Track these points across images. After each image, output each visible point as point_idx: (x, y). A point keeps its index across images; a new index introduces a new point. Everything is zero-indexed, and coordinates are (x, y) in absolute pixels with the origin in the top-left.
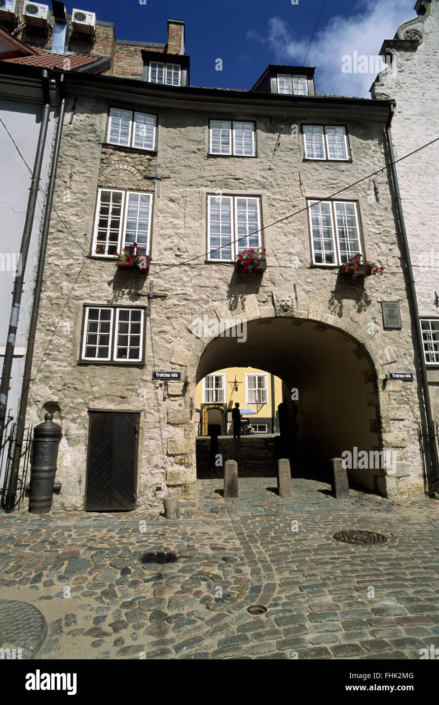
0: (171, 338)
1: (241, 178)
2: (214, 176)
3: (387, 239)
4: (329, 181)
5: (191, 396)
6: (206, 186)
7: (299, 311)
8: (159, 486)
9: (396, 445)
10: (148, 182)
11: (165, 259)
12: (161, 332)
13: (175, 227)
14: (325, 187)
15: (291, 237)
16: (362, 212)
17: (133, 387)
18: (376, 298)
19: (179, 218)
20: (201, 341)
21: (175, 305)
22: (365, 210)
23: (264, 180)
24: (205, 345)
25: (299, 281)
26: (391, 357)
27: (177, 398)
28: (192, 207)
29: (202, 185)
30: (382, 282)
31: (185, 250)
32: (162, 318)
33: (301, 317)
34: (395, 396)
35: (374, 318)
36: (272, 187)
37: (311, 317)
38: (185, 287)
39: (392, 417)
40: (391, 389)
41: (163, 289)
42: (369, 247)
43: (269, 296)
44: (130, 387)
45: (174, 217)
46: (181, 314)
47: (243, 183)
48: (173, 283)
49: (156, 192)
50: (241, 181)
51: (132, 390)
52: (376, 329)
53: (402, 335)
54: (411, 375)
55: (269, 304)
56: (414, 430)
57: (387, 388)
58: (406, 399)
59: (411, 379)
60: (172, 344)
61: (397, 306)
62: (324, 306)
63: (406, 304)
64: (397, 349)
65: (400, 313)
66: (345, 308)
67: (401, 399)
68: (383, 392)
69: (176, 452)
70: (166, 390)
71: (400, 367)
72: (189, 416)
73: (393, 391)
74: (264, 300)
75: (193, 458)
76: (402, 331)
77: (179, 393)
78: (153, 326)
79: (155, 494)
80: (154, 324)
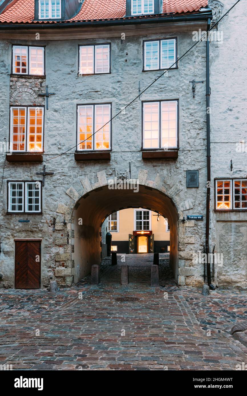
0: (56, 198)
1: (99, 90)
2: (82, 91)
3: (196, 126)
4: (159, 86)
5: (67, 230)
6: (77, 99)
8: (51, 277)
9: (187, 258)
10: (41, 99)
11: (51, 151)
12: (51, 195)
13: (58, 129)
14: (156, 91)
15: (130, 130)
16: (180, 108)
17: (37, 226)
18: (183, 168)
19: (60, 123)
20: (73, 200)
21: (58, 179)
22: (183, 106)
23: (115, 91)
24: (76, 202)
25: (132, 160)
26: (190, 206)
27: (61, 232)
28: (68, 115)
29: (74, 98)
30: (189, 157)
31: (63, 145)
32: (51, 187)
34: (190, 229)
35: (180, 181)
36: (120, 95)
38: (64, 168)
39: (186, 242)
40: (187, 226)
41: (51, 170)
42: (183, 133)
43: (113, 171)
44: (35, 226)
45: (57, 123)
46: (62, 184)
47: (100, 94)
48: (57, 166)
49: (46, 106)
50: (99, 93)
51: (36, 228)
52: (181, 189)
53: (199, 192)
54: (202, 217)
55: (113, 176)
56: (200, 250)
57: (185, 225)
58: (197, 232)
59: (201, 219)
60: (57, 202)
61: (197, 173)
62: (148, 175)
63: (204, 171)
64: (194, 201)
65: (198, 177)
66: (161, 176)
67: (194, 232)
68: (182, 227)
69: (60, 260)
70: (54, 227)
71: (195, 212)
72: (66, 241)
73: (189, 227)
74: (110, 174)
75: (69, 263)
76: (199, 189)
77: (61, 229)
78: (46, 192)
79: (49, 281)
80: (47, 191)
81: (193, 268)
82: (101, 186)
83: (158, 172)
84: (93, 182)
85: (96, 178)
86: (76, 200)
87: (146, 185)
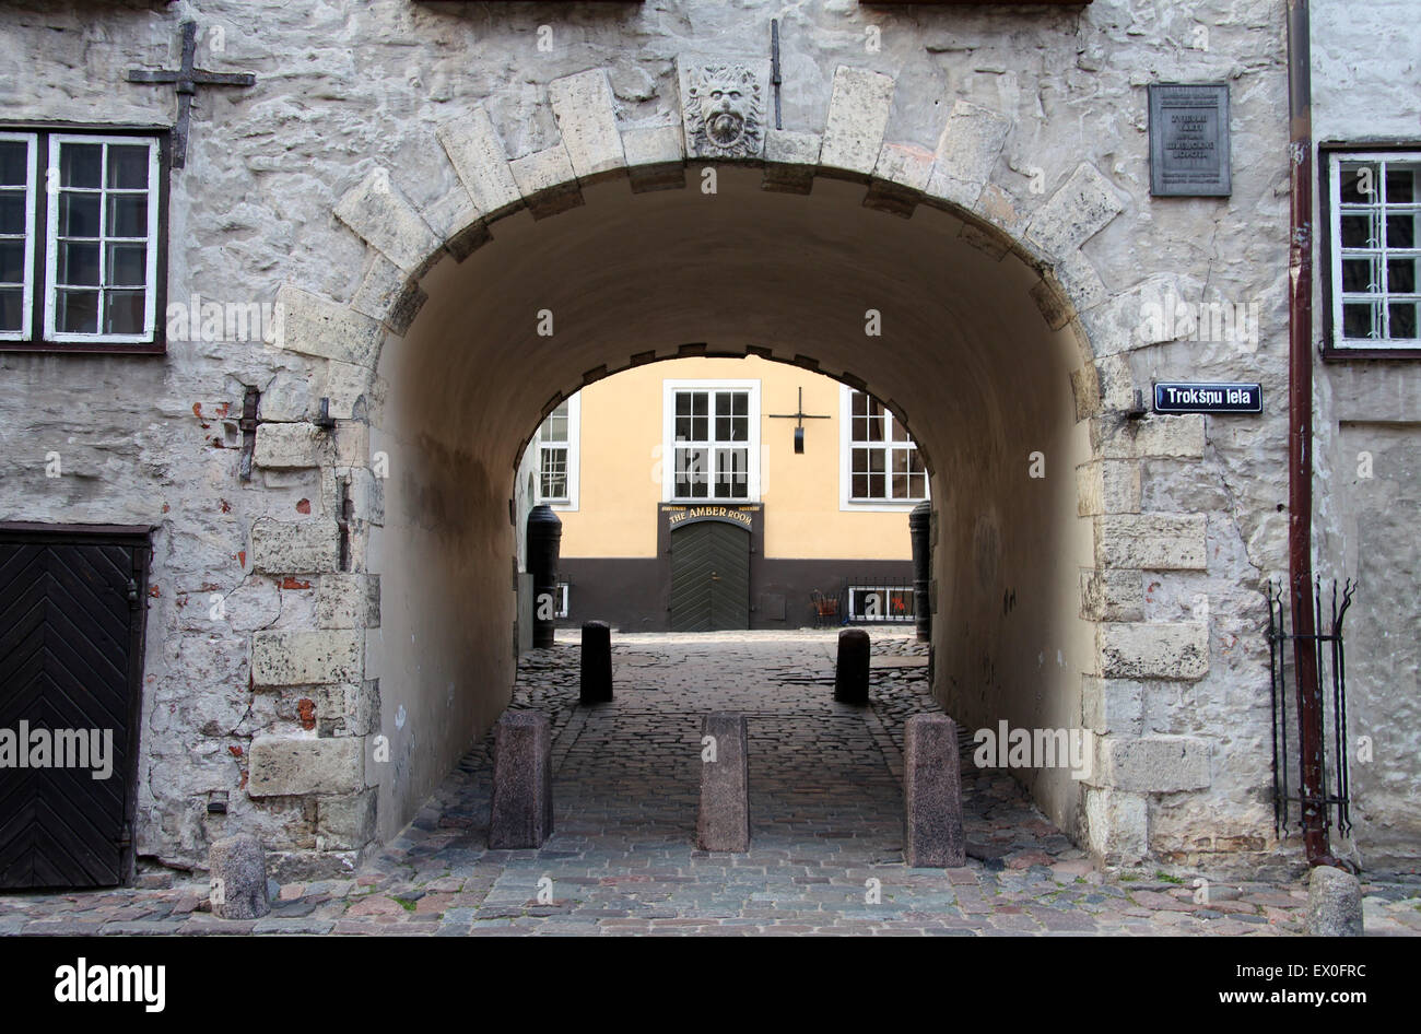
0: (268, 250)
5: (342, 471)
7: (784, 135)
8: (219, 799)
9: (1155, 670)
12: (232, 228)
17: (125, 440)
18: (1128, 70)
20: (387, 263)
21: (282, 123)
24: (402, 278)
25: (792, 12)
27: (292, 481)
32: (232, 174)
33: (793, 159)
34: (1179, 477)
35: (1109, 157)
37: (831, 159)
38: (322, 45)
39: (1150, 562)
40: (1158, 450)
41: (233, 54)
43: (664, 75)
44: (109, 440)
46: (309, 156)
48: (274, 31)
51: (120, 452)
52: (1114, 203)
53: (1230, 225)
54: (1255, 394)
55: (662, 107)
56: (1244, 614)
57: (1139, 445)
58: (1220, 491)
59: (1252, 410)
60: (271, 275)
61: (1222, 101)
62: (894, 113)
63: (1264, 94)
64: (1201, 285)
65: (1229, 130)
66: (981, 120)
67: (1199, 492)
68: (1122, 460)
69: (285, 679)
70: (249, 449)
71: (1204, 361)
72: (333, 547)
73: (1167, 458)
74: (643, 94)
75: (348, 701)
76: (1233, 207)
77: (298, 462)
78: (196, 208)
79: (203, 830)
80: (200, 199)
81: (1202, 742)
82: (581, 173)
83: (962, 93)
84: (523, 149)
85: (548, 118)
86: (408, 263)
87: (884, 173)
